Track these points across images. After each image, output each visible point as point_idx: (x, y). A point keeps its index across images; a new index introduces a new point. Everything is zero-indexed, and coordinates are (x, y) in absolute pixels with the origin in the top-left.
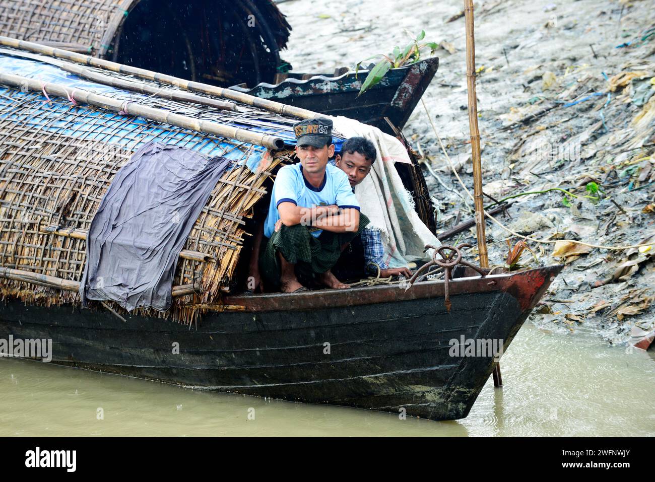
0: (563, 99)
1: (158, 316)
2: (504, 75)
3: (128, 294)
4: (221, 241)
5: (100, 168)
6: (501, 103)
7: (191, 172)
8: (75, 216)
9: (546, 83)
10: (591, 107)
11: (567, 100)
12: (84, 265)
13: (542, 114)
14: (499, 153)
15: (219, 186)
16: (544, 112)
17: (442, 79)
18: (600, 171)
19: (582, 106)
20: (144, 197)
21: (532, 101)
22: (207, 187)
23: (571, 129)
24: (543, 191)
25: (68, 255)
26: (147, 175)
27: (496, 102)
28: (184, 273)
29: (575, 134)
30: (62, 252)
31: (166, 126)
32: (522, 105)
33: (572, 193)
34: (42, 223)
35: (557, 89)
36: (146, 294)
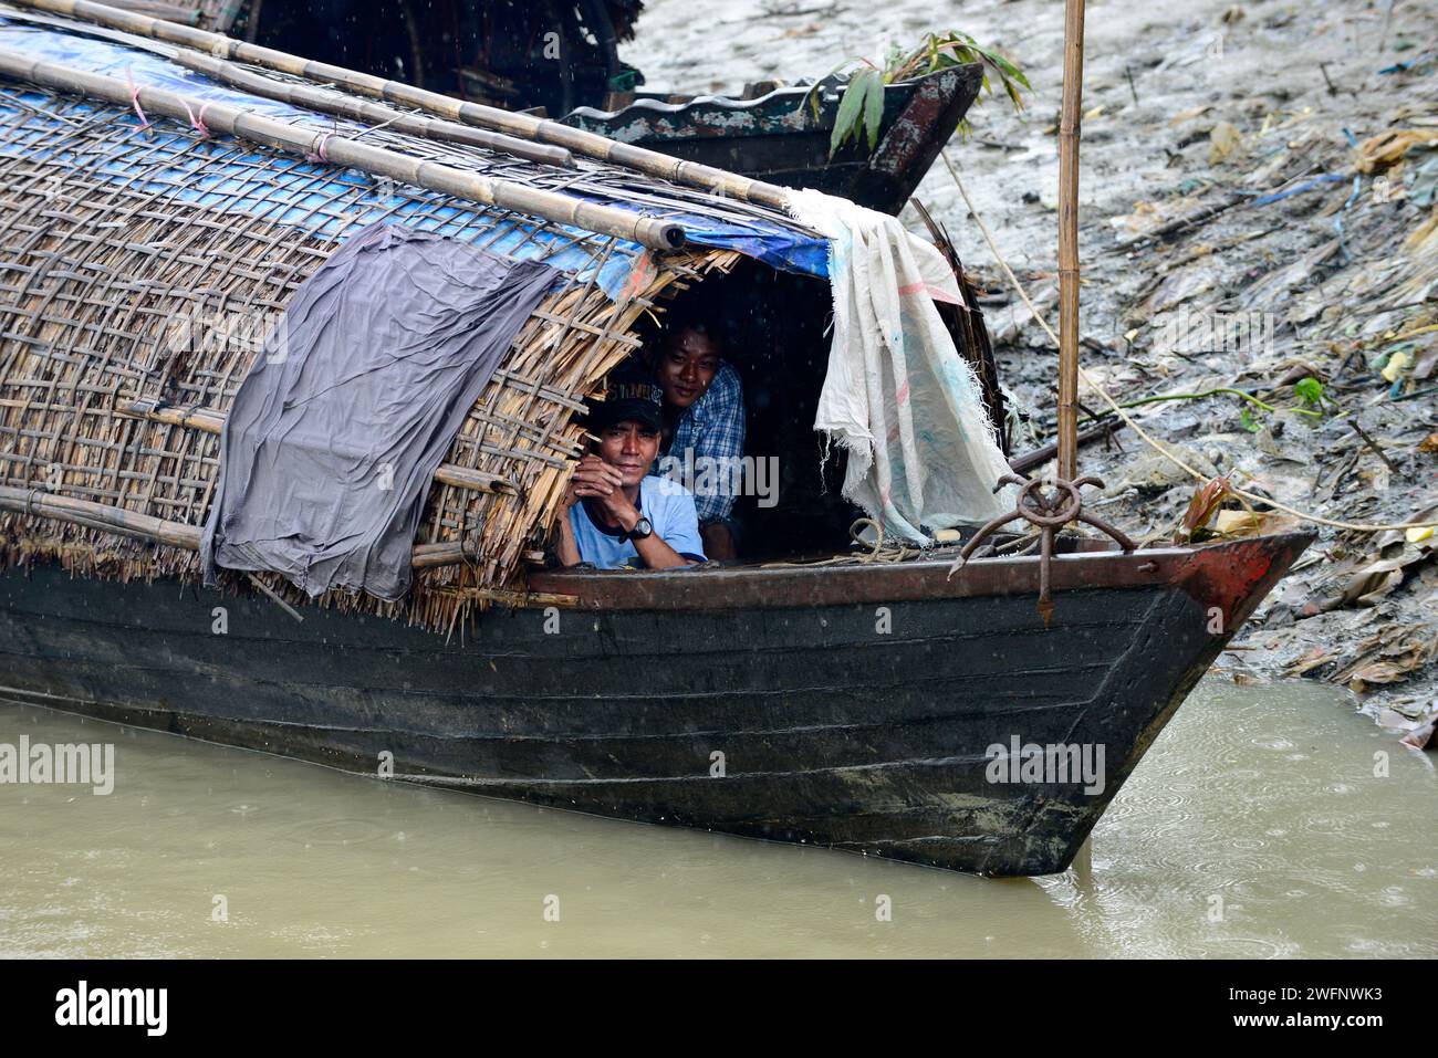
0: (1255, 187)
1: (375, 611)
2: (1127, 128)
3: (311, 557)
4: (532, 448)
5: (261, 276)
6: (1115, 190)
7: (470, 292)
8: (199, 380)
9: (1217, 149)
10: (1316, 206)
11: (1263, 190)
12: (214, 491)
13: (1205, 218)
14: (1106, 305)
15: (533, 326)
16: (1209, 214)
17: (986, 131)
18: (1328, 352)
19: (1295, 203)
20: (358, 344)
21: (1185, 188)
22: (503, 327)
23: (1267, 255)
24: (1198, 393)
25: (179, 466)
26: (369, 295)
27: (1104, 187)
28: (443, 516)
29: (1275, 268)
30: (164, 459)
31: (415, 192)
32: (1163, 197)
33: (1263, 401)
34: (121, 392)
35: (1240, 163)
36: (353, 560)
